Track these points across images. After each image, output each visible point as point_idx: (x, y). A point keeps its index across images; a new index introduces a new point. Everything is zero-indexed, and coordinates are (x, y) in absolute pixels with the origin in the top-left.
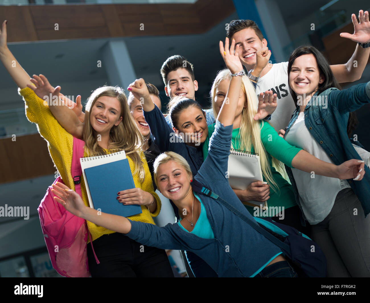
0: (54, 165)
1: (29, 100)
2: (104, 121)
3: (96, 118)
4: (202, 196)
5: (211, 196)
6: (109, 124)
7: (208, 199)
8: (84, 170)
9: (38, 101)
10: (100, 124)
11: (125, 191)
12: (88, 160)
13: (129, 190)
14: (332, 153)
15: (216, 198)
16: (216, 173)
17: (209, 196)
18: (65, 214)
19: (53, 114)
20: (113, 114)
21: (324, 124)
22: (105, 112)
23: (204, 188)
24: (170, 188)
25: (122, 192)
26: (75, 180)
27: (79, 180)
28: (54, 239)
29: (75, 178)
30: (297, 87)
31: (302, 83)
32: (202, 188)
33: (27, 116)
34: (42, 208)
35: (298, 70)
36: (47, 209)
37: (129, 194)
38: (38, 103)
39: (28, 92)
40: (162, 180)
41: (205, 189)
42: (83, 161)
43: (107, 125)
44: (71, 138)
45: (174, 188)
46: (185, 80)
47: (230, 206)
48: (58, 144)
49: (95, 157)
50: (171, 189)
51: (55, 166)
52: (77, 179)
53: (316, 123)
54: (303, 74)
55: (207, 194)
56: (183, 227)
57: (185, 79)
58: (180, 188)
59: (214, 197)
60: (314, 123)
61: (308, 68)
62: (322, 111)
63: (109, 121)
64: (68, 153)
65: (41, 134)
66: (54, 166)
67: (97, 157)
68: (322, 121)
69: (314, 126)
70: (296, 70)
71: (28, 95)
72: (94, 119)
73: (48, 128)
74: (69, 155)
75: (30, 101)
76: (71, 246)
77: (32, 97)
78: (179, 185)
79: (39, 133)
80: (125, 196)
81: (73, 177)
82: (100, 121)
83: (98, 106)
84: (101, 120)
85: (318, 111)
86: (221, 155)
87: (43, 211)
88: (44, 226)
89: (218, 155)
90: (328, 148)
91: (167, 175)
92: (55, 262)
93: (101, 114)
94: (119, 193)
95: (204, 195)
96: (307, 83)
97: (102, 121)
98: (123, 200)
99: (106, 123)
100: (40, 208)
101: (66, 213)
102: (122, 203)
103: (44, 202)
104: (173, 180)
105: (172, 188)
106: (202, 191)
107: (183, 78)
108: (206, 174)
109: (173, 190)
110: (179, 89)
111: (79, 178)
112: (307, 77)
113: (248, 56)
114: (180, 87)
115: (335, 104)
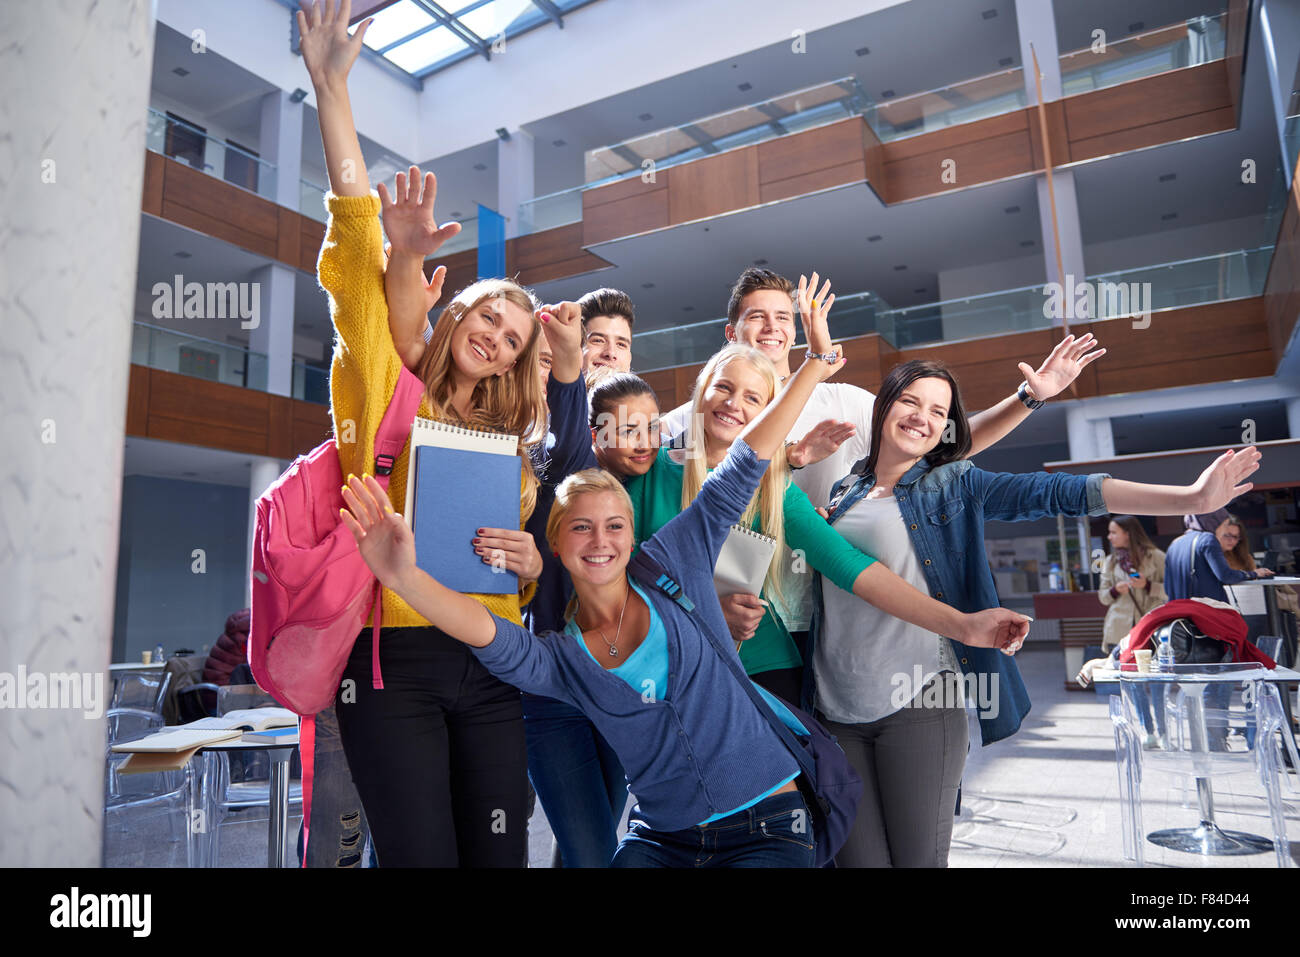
0: (329, 408)
1: (346, 229)
2: (488, 354)
3: (471, 341)
4: (656, 595)
5: (678, 601)
6: (493, 364)
7: (671, 605)
8: (417, 448)
9: (368, 241)
10: (476, 356)
11: (497, 532)
12: (426, 427)
13: (507, 531)
14: (943, 591)
15: (690, 610)
16: (700, 553)
17: (673, 599)
18: (332, 539)
19: (388, 291)
20: (511, 346)
21: (945, 528)
22: (498, 336)
23: (664, 578)
24: (592, 553)
25: (488, 531)
26: (379, 463)
27: (390, 465)
28: (285, 593)
29: (380, 459)
30: (900, 435)
31: (916, 432)
32: (659, 577)
33: (321, 268)
34: (270, 502)
35: (916, 402)
36: (285, 509)
37: (505, 541)
38: (368, 247)
39: (355, 211)
40: (576, 528)
41: (667, 582)
42: (420, 426)
43: (488, 365)
44: (398, 363)
45: (600, 556)
46: (620, 344)
47: (713, 635)
48: (371, 365)
49: (444, 426)
50: (591, 557)
51: (332, 411)
52: (385, 462)
53: (929, 520)
54: (925, 415)
55: (671, 592)
56: (587, 649)
57: (623, 342)
58: (610, 560)
59: (685, 606)
60: (924, 520)
61: (937, 406)
62: (948, 500)
63: (496, 358)
64: (383, 394)
65: (335, 324)
66: (329, 413)
67: (450, 427)
68: (941, 520)
69: (922, 526)
70: (910, 402)
71: (349, 217)
72: (465, 340)
73: (364, 317)
74: (382, 400)
75: (351, 233)
76: (327, 627)
77: (358, 225)
78: (613, 553)
79: (333, 319)
80: (494, 542)
81: (377, 454)
82: (479, 349)
83: (483, 316)
84: (483, 348)
85: (938, 497)
86: (728, 518)
87: (272, 511)
88: (267, 553)
89: (720, 516)
90: (937, 577)
91: (594, 521)
92: (266, 653)
93: (488, 335)
94: (481, 531)
95: (664, 593)
96: (924, 435)
97: (483, 353)
98: (485, 549)
99: (489, 359)
100: (264, 499)
101: (335, 538)
102: (482, 557)
103: (279, 489)
104: (604, 538)
105: (598, 553)
106: (660, 583)
107: (621, 338)
108: (676, 548)
109: (597, 560)
110: (607, 357)
111: (391, 460)
112: (929, 424)
113: (769, 342)
114: (612, 354)
115: (984, 496)
